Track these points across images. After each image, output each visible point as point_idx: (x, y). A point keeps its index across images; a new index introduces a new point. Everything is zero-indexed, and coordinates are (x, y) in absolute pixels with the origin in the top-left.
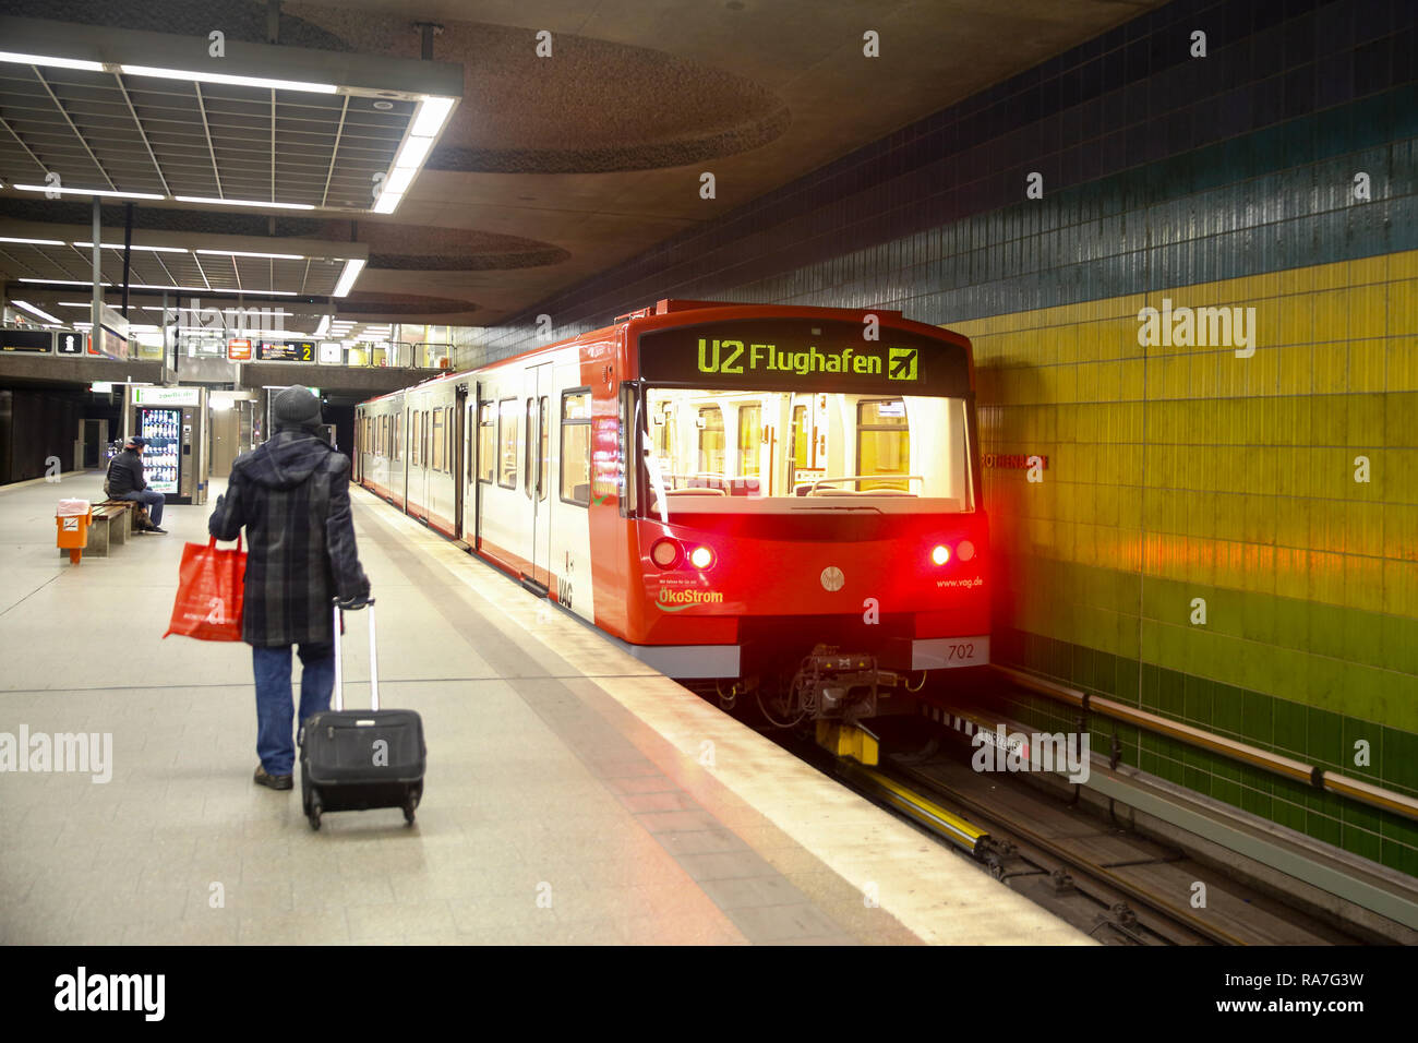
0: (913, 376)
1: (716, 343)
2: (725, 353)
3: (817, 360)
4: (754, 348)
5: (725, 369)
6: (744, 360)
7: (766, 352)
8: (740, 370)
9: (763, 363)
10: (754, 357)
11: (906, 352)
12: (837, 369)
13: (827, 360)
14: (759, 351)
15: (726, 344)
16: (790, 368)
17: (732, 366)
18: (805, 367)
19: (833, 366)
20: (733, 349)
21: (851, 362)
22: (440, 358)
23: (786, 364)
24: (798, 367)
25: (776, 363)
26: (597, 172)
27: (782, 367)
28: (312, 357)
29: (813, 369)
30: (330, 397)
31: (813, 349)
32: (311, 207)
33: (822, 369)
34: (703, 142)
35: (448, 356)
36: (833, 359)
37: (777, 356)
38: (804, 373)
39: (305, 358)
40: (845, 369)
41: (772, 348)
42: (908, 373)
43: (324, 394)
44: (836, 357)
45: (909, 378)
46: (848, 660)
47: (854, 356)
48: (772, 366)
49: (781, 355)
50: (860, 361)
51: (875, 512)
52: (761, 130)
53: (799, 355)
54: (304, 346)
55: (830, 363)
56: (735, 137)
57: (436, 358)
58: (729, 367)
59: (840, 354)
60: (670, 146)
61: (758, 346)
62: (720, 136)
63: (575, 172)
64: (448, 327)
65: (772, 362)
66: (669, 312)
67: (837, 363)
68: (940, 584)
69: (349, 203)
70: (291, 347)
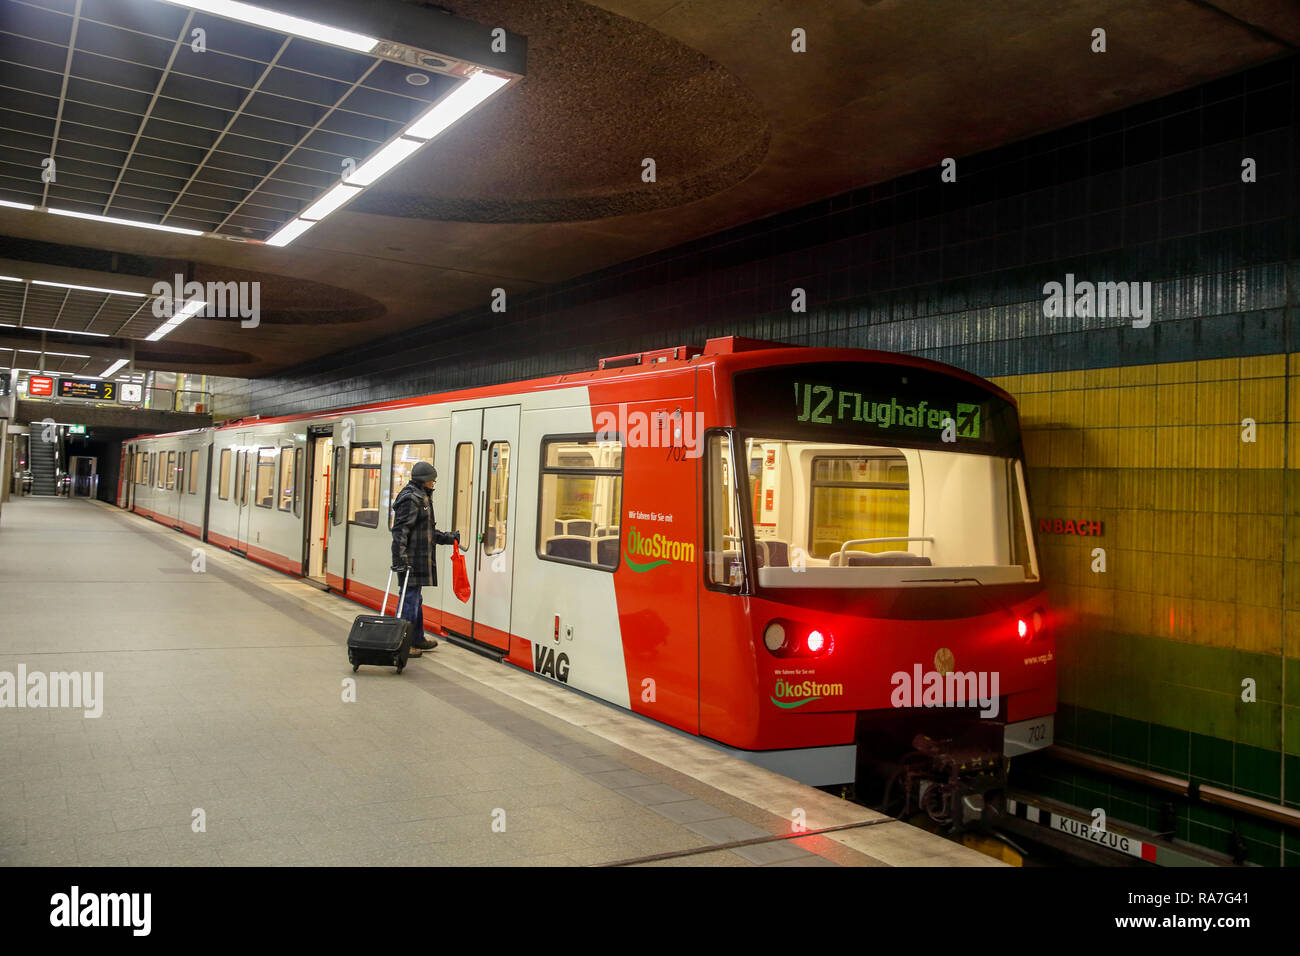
0: (976, 434)
1: (808, 387)
2: (817, 399)
3: (897, 411)
4: (842, 395)
5: (816, 419)
6: (832, 409)
7: (850, 400)
8: (828, 420)
9: (850, 412)
10: (842, 406)
11: (970, 408)
12: (913, 424)
13: (906, 412)
14: (848, 400)
15: (817, 389)
16: (873, 420)
17: (822, 415)
18: (887, 419)
19: (911, 420)
20: (823, 395)
21: (925, 415)
22: (195, 403)
23: (870, 416)
24: (881, 420)
25: (862, 415)
26: (492, 222)
27: (867, 419)
28: (113, 396)
29: (893, 422)
30: (92, 433)
31: (894, 400)
32: (199, 233)
33: (901, 423)
34: (609, 198)
35: (203, 402)
36: (911, 412)
37: (862, 405)
38: (886, 426)
39: (106, 397)
40: (921, 424)
41: (858, 396)
42: (971, 430)
43: (88, 430)
44: (913, 409)
45: (972, 436)
46: (980, 759)
47: (928, 410)
48: (857, 417)
49: (866, 404)
50: (933, 416)
51: (975, 583)
52: (685, 188)
53: (882, 406)
54: (106, 385)
55: (908, 416)
56: (649, 194)
57: (191, 404)
58: (819, 416)
59: (917, 407)
60: (571, 201)
61: (846, 394)
62: (631, 193)
63: (469, 221)
64: (204, 377)
65: (858, 413)
66: (734, 351)
67: (914, 416)
68: (1026, 662)
69: (247, 230)
70: (93, 386)
